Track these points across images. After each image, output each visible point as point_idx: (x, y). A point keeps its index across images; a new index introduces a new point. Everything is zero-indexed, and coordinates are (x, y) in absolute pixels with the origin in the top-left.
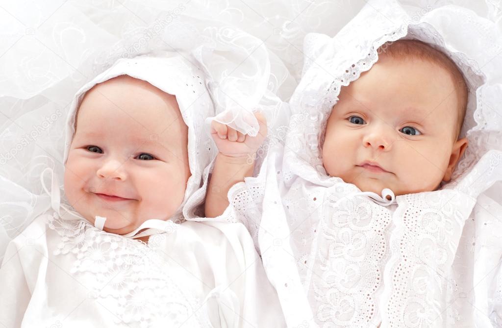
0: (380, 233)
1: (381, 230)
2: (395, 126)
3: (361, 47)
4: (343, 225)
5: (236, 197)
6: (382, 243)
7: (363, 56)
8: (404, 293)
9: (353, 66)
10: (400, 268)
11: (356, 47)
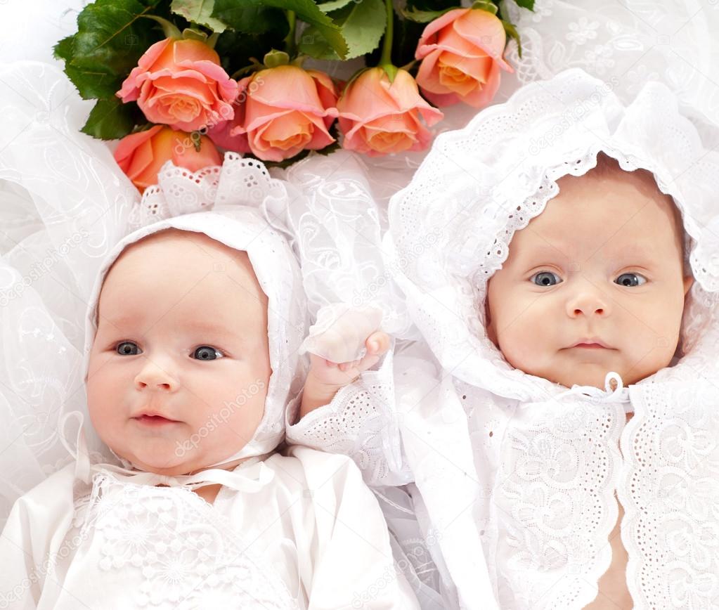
0: (593, 493)
1: (593, 488)
2: (608, 277)
3: (527, 176)
4: (534, 477)
5: (348, 405)
6: (597, 507)
7: (532, 190)
8: (659, 558)
9: (519, 208)
10: (642, 524)
11: (520, 176)
